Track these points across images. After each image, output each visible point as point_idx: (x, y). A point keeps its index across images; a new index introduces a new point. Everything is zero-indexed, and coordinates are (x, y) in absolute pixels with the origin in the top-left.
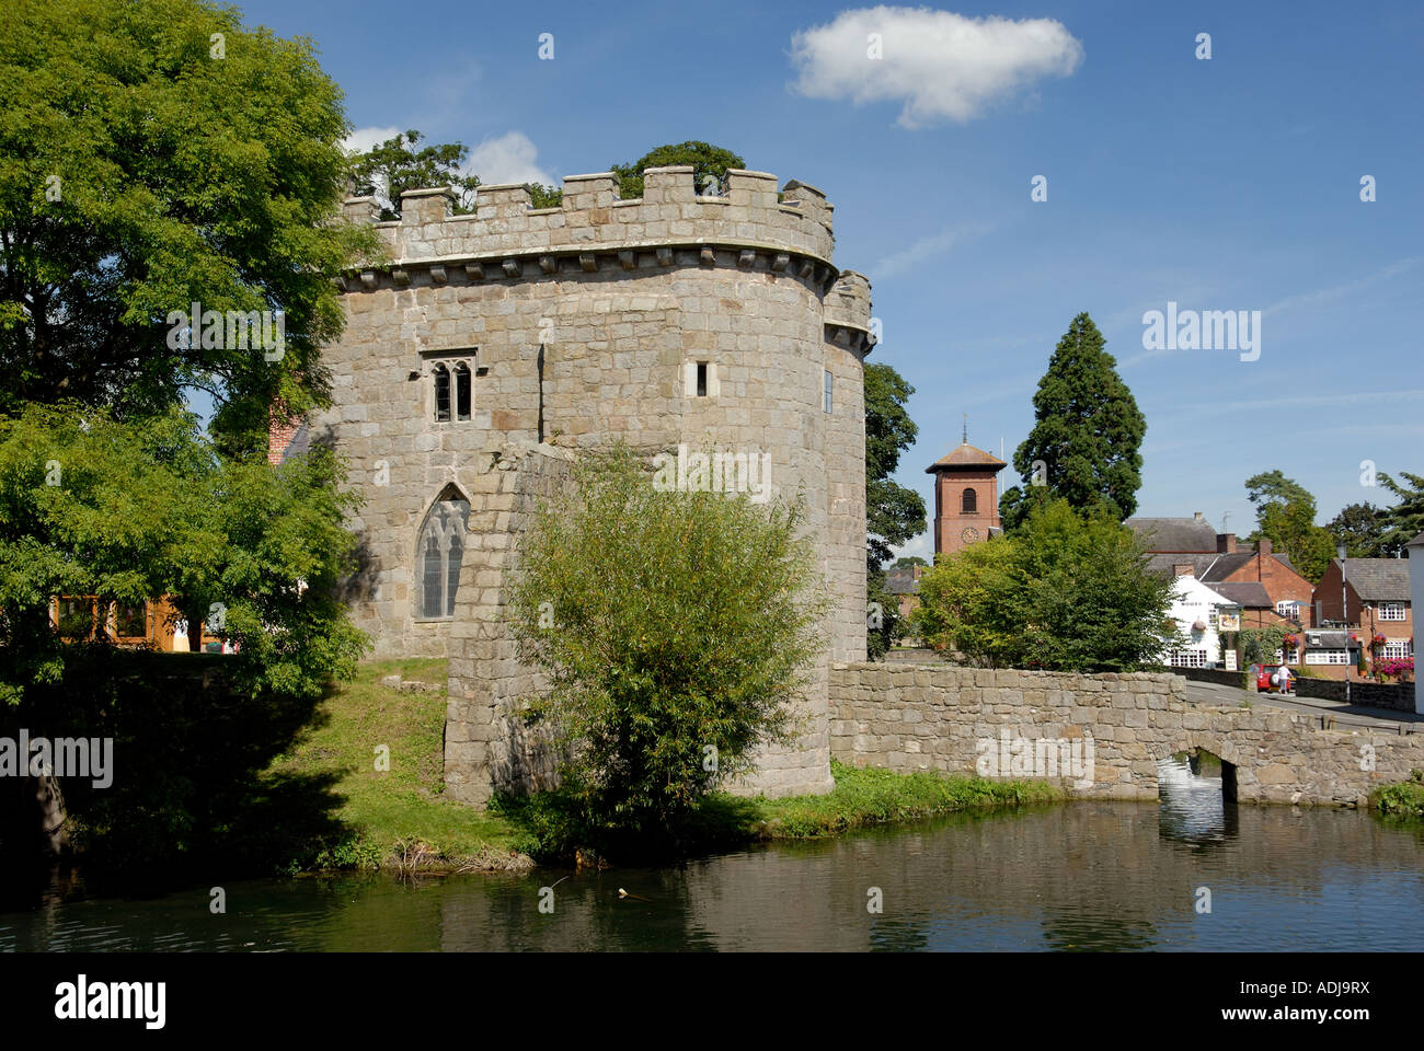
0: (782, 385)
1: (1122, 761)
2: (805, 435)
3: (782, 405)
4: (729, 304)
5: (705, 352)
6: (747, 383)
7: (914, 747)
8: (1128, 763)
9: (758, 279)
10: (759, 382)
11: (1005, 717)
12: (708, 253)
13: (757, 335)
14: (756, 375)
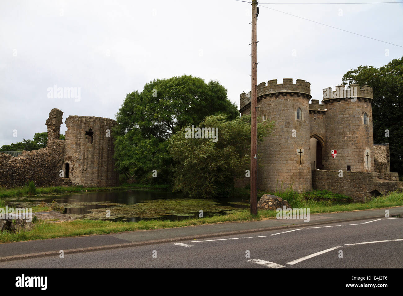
0: (279, 117)
1: (363, 193)
2: (286, 126)
3: (279, 121)
4: (269, 104)
5: (265, 114)
6: (271, 118)
7: (333, 188)
8: (364, 193)
9: (274, 99)
10: (273, 117)
11: (345, 182)
12: (264, 96)
13: (273, 109)
14: (273, 116)
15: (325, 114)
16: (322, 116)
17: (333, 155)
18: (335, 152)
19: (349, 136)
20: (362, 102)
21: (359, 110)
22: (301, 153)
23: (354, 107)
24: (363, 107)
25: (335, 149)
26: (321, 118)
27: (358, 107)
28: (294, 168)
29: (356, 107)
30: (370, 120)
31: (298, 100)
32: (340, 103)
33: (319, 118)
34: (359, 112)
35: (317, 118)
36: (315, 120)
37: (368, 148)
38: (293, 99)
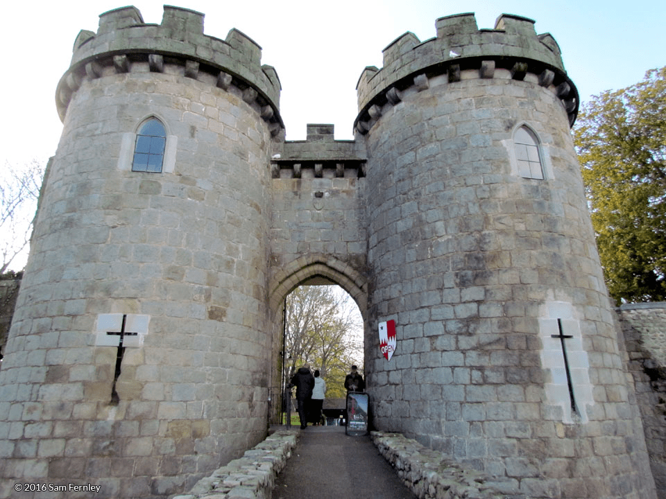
15: (361, 174)
16: (352, 183)
17: (385, 344)
18: (391, 332)
19: (445, 238)
20: (498, 82)
21: (487, 115)
22: (122, 334)
23: (457, 106)
24: (504, 103)
25: (390, 318)
26: (348, 192)
27: (480, 101)
28: (59, 430)
29: (469, 104)
30: (553, 158)
31: (149, 85)
32: (402, 105)
33: (334, 193)
34: (485, 121)
35: (326, 194)
36: (318, 200)
37: (562, 294)
38: (128, 84)
